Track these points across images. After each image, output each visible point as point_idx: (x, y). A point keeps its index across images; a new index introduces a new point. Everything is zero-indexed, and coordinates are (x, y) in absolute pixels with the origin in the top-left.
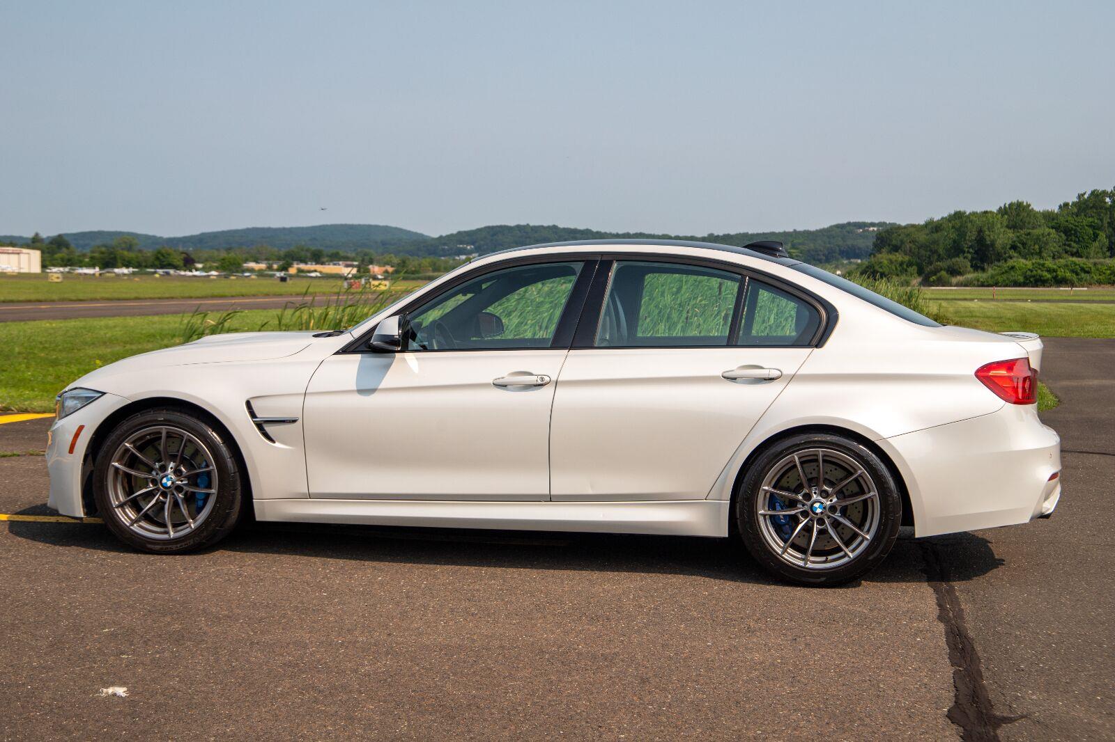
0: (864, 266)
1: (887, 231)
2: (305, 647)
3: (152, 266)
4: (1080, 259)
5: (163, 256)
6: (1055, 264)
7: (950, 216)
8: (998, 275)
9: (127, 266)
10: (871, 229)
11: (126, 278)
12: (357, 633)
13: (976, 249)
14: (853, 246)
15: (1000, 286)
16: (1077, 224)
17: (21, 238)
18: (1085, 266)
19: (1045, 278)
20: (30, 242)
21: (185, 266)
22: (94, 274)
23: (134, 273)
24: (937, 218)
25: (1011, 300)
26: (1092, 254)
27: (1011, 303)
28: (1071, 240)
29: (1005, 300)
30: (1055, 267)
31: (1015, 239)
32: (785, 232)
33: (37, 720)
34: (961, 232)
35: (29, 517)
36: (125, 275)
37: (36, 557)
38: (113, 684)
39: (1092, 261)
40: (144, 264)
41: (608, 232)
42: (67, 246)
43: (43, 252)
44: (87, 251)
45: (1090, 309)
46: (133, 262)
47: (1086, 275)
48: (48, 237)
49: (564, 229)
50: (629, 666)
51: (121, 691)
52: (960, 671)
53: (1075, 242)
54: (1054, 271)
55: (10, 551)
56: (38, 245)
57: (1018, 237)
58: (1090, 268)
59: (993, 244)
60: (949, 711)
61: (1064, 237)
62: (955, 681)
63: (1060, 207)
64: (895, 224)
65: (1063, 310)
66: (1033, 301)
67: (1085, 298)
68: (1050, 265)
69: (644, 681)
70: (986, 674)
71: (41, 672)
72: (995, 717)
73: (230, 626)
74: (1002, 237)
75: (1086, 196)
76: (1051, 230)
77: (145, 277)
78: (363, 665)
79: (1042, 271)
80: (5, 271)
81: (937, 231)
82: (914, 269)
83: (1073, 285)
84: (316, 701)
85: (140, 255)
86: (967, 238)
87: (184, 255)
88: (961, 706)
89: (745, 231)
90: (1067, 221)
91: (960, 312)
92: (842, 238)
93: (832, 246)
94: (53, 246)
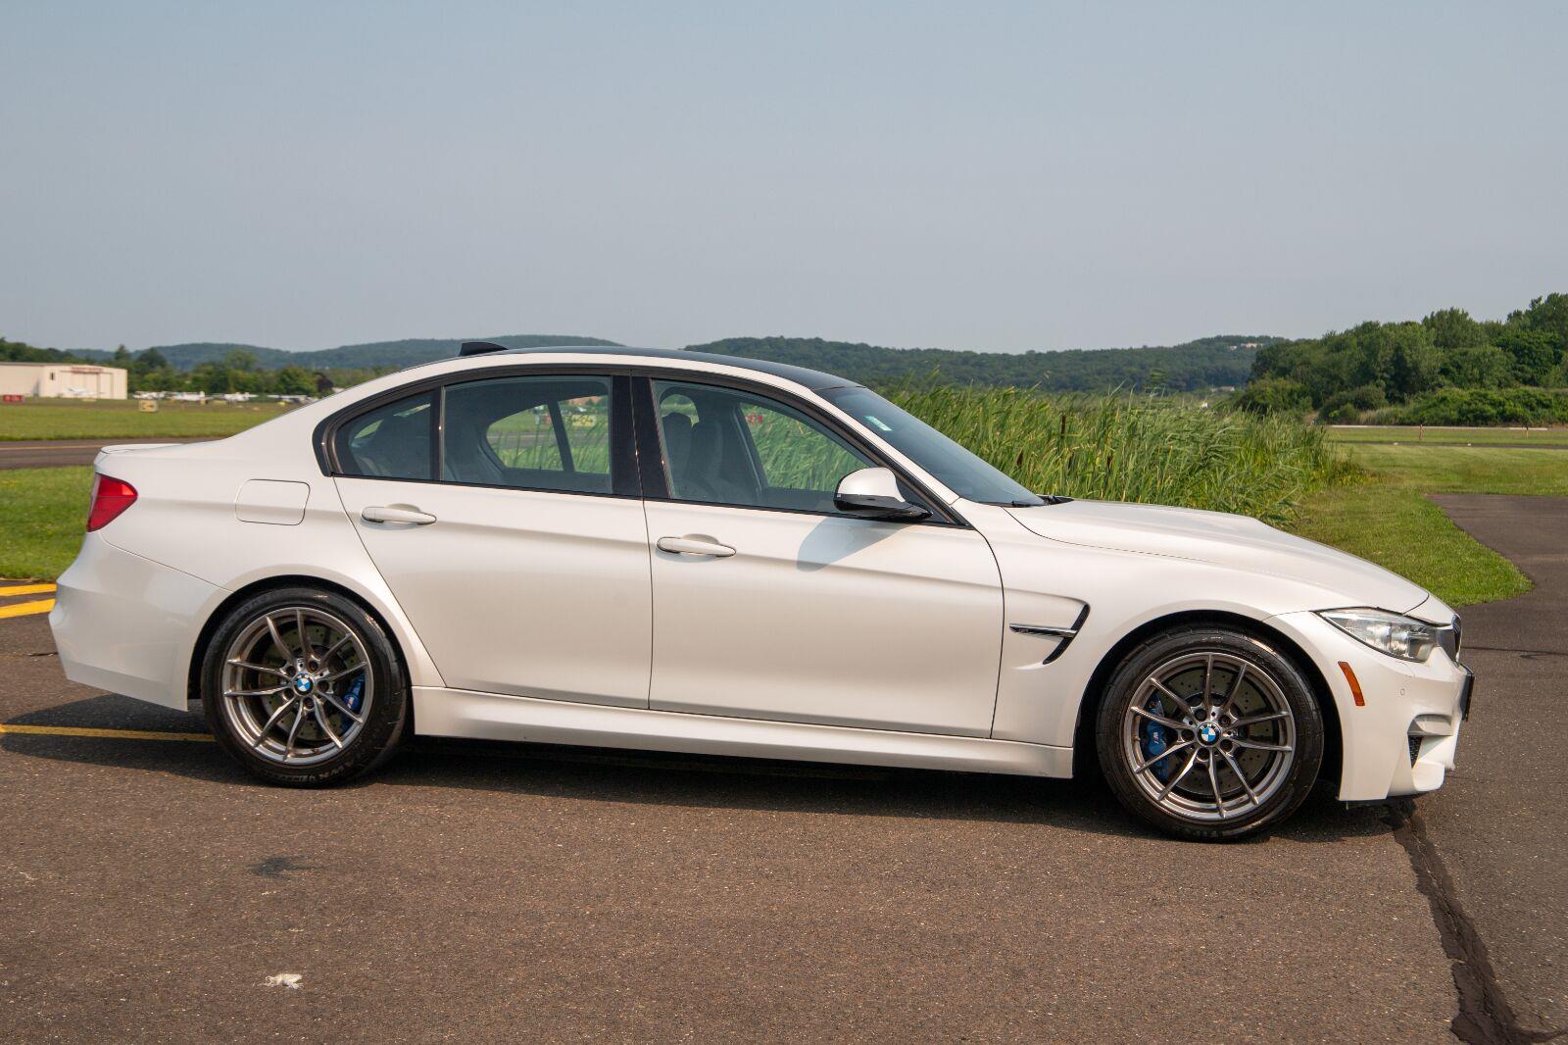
0: (1241, 396)
1: (1271, 349)
2: (541, 920)
3: (277, 391)
4: (1535, 388)
5: (290, 377)
6: (1502, 395)
7: (1357, 328)
8: (1422, 409)
9: (242, 392)
10: (1249, 345)
11: (240, 407)
12: (609, 900)
13: (1393, 373)
14: (1224, 368)
15: (1426, 425)
16: (1531, 340)
17: (99, 352)
18: (1542, 398)
19: (1489, 414)
20: (113, 358)
21: (319, 391)
22: (198, 402)
23: (251, 400)
24: (1340, 331)
25: (1444, 444)
26: (1552, 381)
27: (1445, 448)
28: (1524, 363)
29: (1438, 444)
30: (1502, 399)
31: (1447, 361)
32: (1131, 349)
33: (183, 1019)
34: (1371, 350)
35: (147, 733)
36: (239, 402)
37: (162, 790)
38: (282, 970)
39: (1552, 391)
40: (265, 388)
41: (891, 348)
42: (162, 364)
43: (130, 372)
44: (189, 369)
45: (1556, 457)
46: (251, 385)
47: (1545, 410)
48: (137, 352)
49: (831, 343)
50: (992, 952)
51: (292, 980)
52: (1461, 964)
53: (1529, 364)
54: (1501, 404)
55: (126, 781)
56: (122, 361)
57: (1450, 358)
58: (1550, 400)
59: (1416, 368)
60: (1453, 1022)
61: (1515, 359)
62: (1455, 979)
63: (1510, 316)
64: (1282, 339)
65: (1518, 458)
66: (1473, 445)
67: (1546, 442)
68: (1495, 397)
69: (1018, 974)
70: (1498, 970)
71: (182, 952)
72: (1522, 1033)
73: (434, 889)
74: (1429, 358)
75: (1543, 302)
76: (1496, 349)
77: (267, 406)
78: (623, 946)
79: (1484, 404)
80: (79, 397)
81: (1338, 350)
82: (1307, 401)
83: (1526, 424)
84: (564, 998)
85: (259, 376)
86: (1379, 359)
87: (318, 376)
88: (1469, 1016)
89: (1078, 348)
90: (1518, 337)
91: (1377, 459)
92: (1210, 358)
93: (1196, 368)
94: (145, 363)
